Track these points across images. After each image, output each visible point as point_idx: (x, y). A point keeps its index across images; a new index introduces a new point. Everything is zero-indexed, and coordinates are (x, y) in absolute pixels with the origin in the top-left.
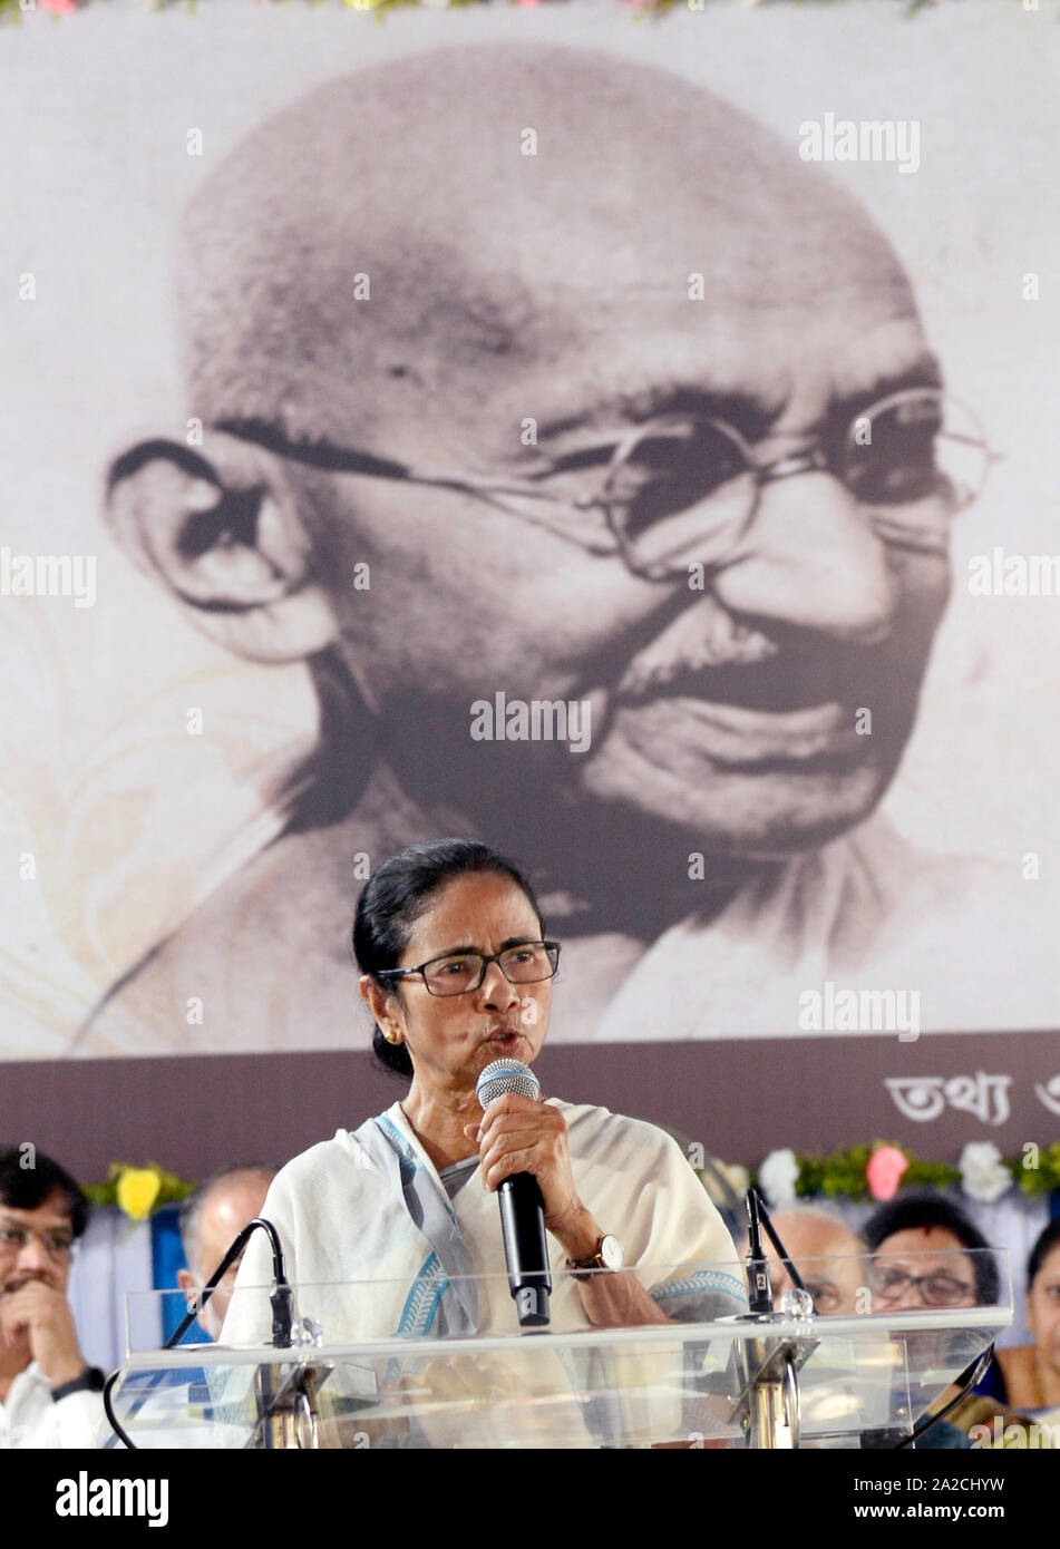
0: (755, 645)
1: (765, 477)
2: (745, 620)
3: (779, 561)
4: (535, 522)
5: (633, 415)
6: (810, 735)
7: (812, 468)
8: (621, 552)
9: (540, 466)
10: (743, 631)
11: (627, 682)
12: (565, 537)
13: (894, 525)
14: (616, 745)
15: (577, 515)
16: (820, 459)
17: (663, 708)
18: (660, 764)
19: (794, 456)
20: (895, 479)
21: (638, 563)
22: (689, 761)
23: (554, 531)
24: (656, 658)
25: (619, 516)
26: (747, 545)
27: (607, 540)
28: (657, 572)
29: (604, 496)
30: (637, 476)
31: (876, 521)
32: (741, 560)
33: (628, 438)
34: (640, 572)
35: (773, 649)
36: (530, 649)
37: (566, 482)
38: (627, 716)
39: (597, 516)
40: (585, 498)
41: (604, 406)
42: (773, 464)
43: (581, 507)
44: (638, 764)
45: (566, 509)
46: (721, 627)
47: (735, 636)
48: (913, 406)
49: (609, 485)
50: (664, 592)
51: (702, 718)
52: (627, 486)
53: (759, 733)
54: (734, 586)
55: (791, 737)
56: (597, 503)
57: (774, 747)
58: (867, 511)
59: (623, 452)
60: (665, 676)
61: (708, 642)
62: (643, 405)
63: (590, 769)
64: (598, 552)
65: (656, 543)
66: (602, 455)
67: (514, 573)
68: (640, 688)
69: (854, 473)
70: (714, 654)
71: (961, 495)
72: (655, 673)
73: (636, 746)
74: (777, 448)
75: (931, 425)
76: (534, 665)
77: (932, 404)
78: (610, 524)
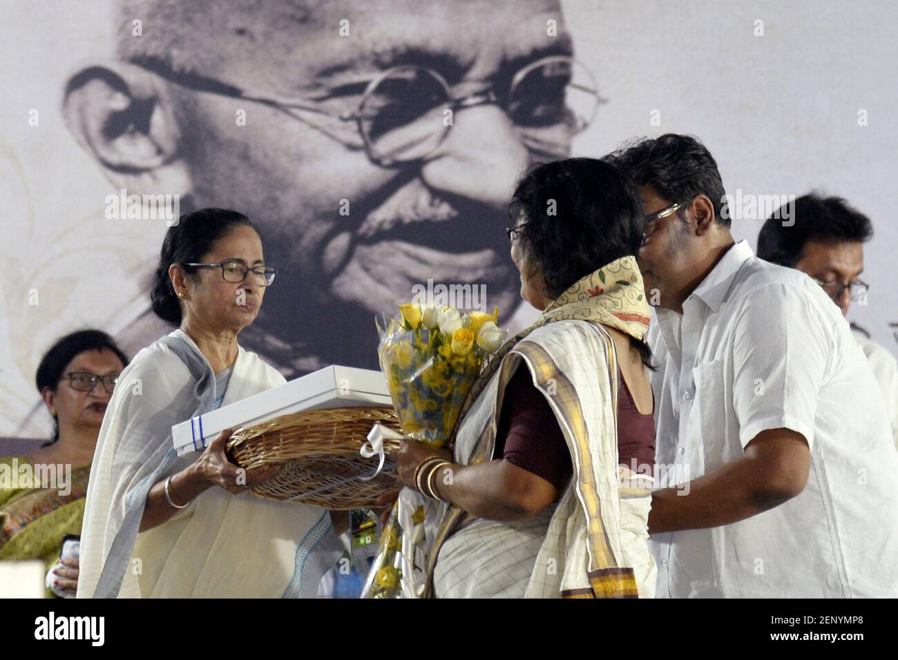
0: (444, 210)
1: (458, 106)
2: (438, 194)
3: (461, 159)
4: (315, 127)
5: (380, 65)
6: (474, 269)
7: (487, 102)
8: (366, 148)
9: (321, 93)
10: (437, 201)
11: (364, 228)
12: (332, 137)
13: (536, 140)
14: (354, 267)
15: (342, 124)
16: (493, 98)
17: (384, 246)
18: (380, 281)
19: (476, 94)
20: (539, 111)
21: (375, 156)
22: (398, 280)
23: (325, 133)
24: (383, 215)
25: (367, 126)
26: (444, 147)
27: (358, 140)
28: (387, 162)
29: (358, 114)
30: (379, 102)
31: (526, 137)
32: (438, 157)
33: (376, 78)
34: (376, 161)
35: (454, 213)
36: (306, 205)
37: (336, 103)
38: (362, 250)
39: (353, 125)
40: (346, 114)
41: (363, 58)
42: (464, 99)
43: (343, 119)
44: (368, 281)
45: (334, 121)
46: (424, 198)
47: (432, 204)
48: (553, 66)
49: (362, 107)
50: (391, 174)
51: (408, 254)
52: (372, 107)
53: (442, 265)
54: (433, 172)
55: (461, 269)
56: (353, 117)
57: (452, 274)
58: (519, 130)
59: (372, 87)
60: (387, 226)
61: (415, 207)
62: (387, 59)
63: (337, 281)
64: (352, 147)
65: (387, 144)
66: (359, 88)
67: (300, 158)
68: (371, 233)
69: (513, 106)
70: (417, 214)
71: (580, 124)
72: (381, 224)
73: (366, 269)
74: (467, 89)
75: (565, 79)
76: (309, 214)
77: (565, 66)
78: (360, 131)
